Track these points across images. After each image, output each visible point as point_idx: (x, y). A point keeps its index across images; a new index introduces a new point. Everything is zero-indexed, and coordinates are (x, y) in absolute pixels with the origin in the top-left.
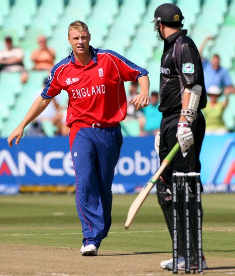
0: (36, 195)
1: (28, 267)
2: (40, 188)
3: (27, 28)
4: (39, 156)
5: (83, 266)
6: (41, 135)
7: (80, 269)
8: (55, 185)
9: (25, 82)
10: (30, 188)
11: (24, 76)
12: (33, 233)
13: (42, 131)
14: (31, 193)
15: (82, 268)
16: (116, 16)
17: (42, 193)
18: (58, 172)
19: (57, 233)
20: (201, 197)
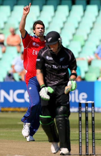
0: (10, 113)
1: (2, 152)
2: (12, 109)
3: (5, 23)
4: (11, 92)
5: (31, 151)
6: (13, 81)
7: (30, 153)
8: (19, 108)
9: (4, 52)
10: (6, 109)
11: (4, 49)
12: (6, 133)
13: (13, 78)
14: (7, 111)
15: (30, 152)
16: (53, 17)
17: (13, 112)
18: (21, 101)
19: (19, 133)
20: (94, 114)
